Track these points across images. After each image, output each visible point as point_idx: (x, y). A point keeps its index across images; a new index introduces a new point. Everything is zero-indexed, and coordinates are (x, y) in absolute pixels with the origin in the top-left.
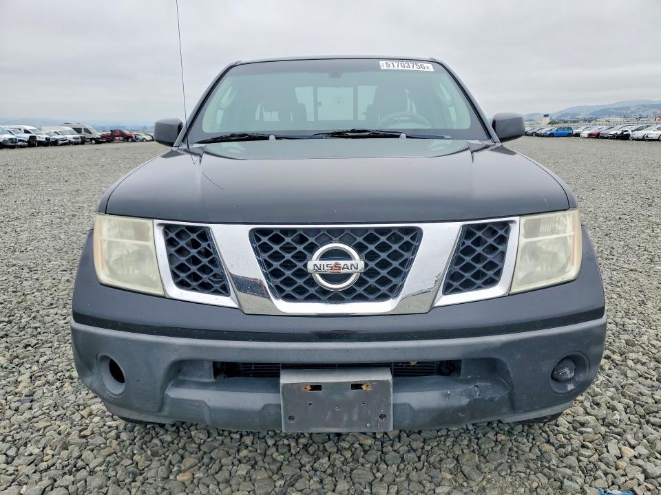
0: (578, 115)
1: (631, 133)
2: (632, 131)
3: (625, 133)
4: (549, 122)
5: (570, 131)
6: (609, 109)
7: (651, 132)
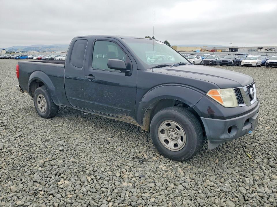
0: (18, 50)
1: (54, 58)
2: (55, 57)
3: (52, 58)
4: (5, 52)
5: (27, 57)
6: (31, 48)
7: (61, 58)
